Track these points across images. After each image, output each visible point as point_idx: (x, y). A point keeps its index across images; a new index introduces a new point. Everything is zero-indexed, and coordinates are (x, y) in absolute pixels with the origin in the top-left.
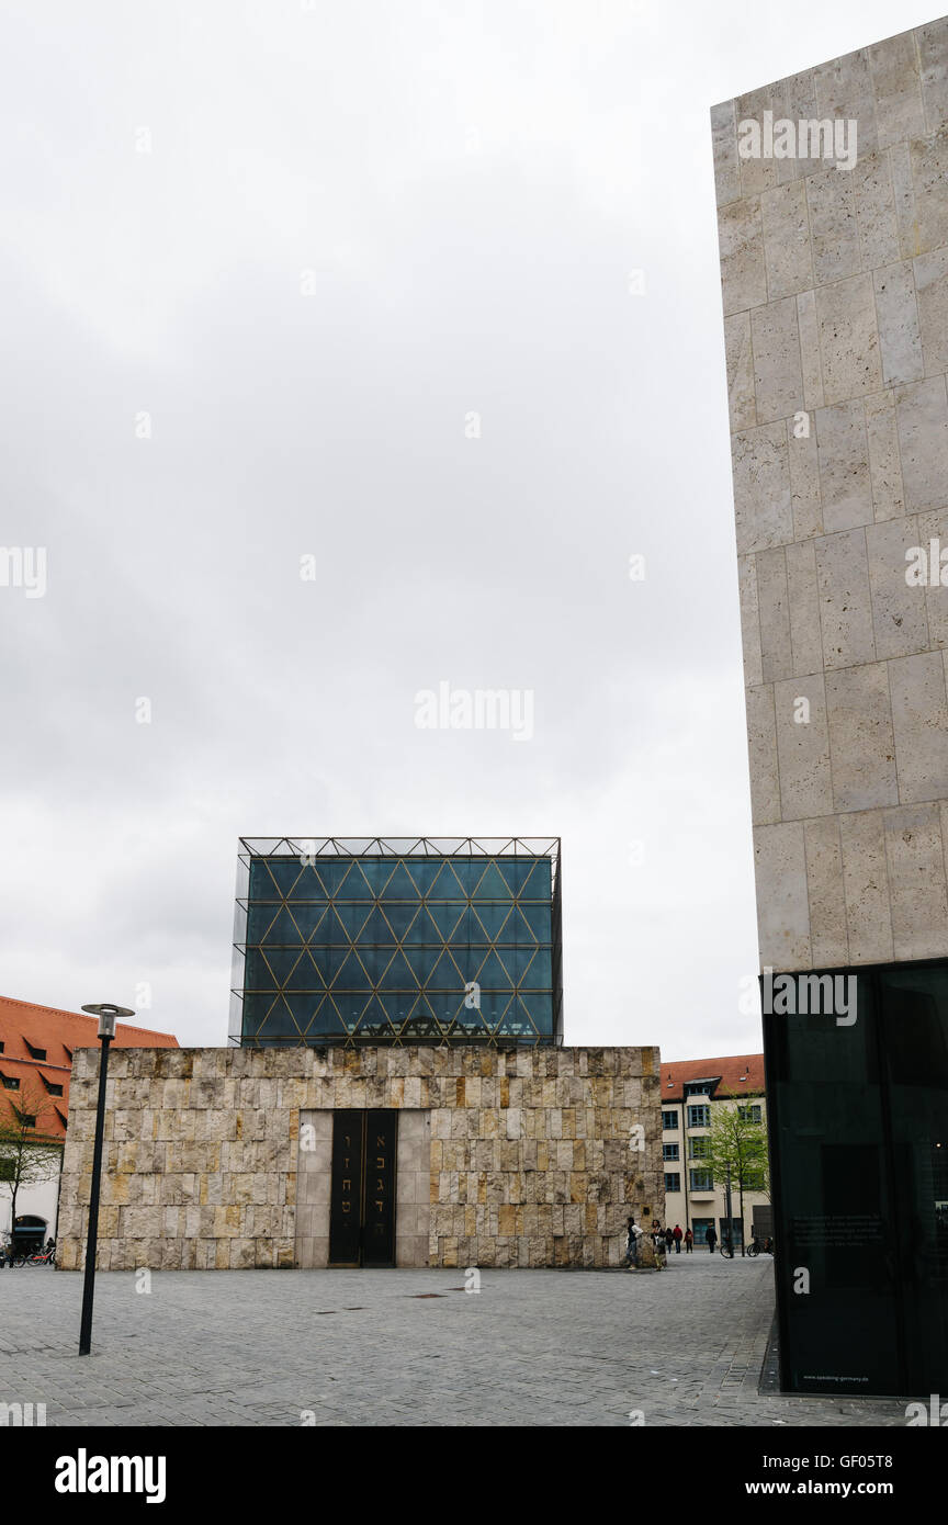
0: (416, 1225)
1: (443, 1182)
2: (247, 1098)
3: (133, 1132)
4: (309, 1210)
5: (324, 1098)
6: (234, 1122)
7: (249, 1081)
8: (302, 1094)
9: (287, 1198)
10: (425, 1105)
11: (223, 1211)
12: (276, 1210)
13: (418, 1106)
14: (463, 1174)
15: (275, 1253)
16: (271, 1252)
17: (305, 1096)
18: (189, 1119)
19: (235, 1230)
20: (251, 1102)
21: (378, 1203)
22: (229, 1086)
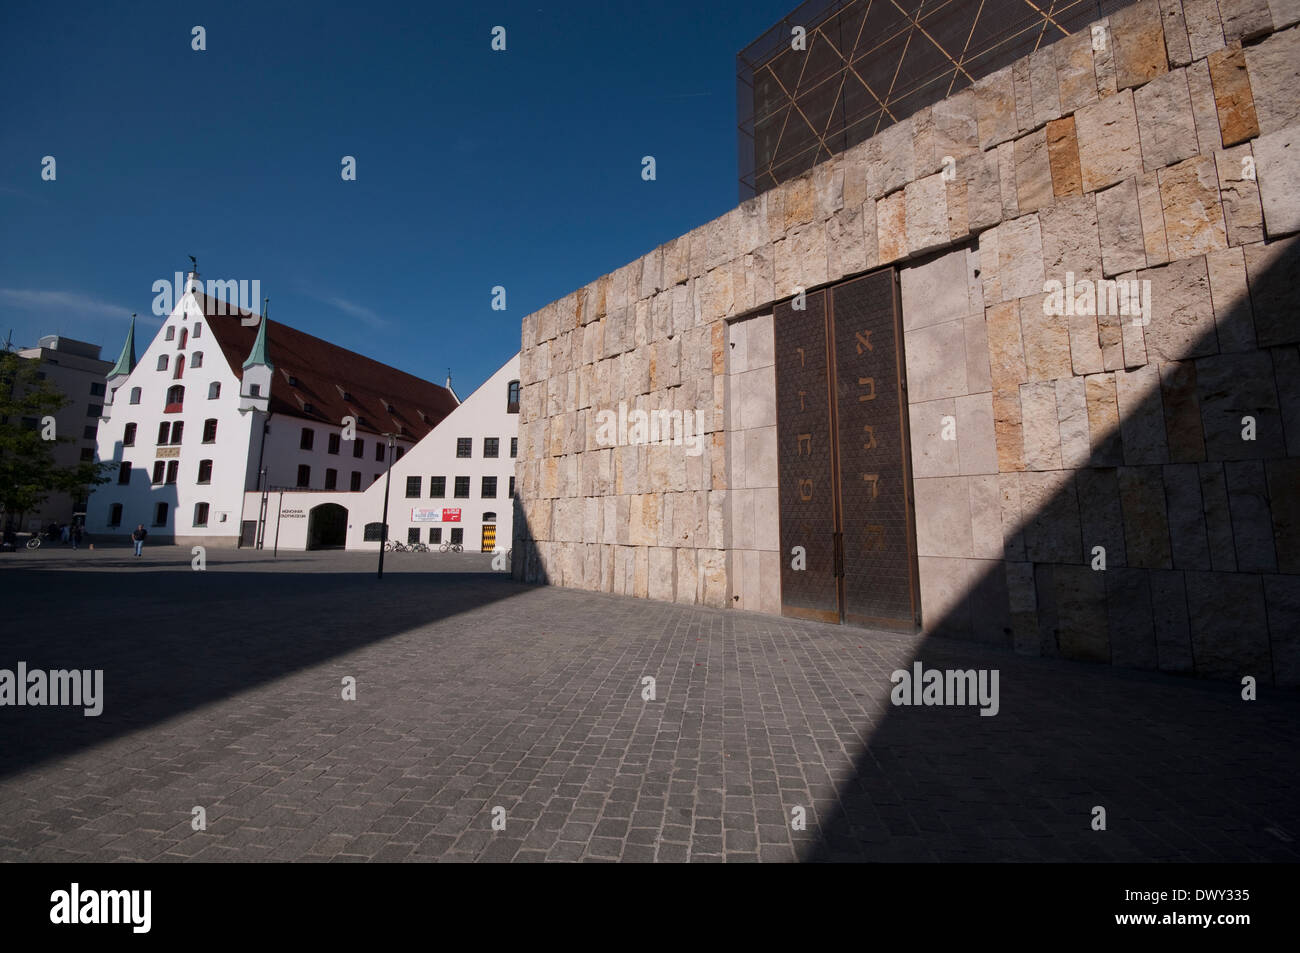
0: (968, 530)
1: (1032, 408)
2: (661, 324)
3: (561, 403)
4: (749, 498)
5: (760, 287)
6: (646, 364)
7: (661, 296)
8: (726, 292)
9: (713, 477)
10: (962, 231)
11: (638, 502)
12: (699, 499)
13: (944, 239)
14: (1101, 379)
15: (701, 576)
16: (697, 575)
17: (731, 295)
18: (605, 371)
19: (653, 536)
20: (663, 328)
21: (868, 477)
22: (641, 312)
